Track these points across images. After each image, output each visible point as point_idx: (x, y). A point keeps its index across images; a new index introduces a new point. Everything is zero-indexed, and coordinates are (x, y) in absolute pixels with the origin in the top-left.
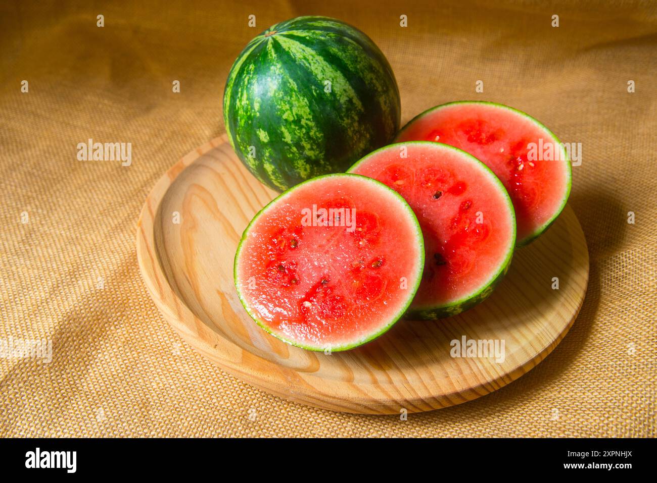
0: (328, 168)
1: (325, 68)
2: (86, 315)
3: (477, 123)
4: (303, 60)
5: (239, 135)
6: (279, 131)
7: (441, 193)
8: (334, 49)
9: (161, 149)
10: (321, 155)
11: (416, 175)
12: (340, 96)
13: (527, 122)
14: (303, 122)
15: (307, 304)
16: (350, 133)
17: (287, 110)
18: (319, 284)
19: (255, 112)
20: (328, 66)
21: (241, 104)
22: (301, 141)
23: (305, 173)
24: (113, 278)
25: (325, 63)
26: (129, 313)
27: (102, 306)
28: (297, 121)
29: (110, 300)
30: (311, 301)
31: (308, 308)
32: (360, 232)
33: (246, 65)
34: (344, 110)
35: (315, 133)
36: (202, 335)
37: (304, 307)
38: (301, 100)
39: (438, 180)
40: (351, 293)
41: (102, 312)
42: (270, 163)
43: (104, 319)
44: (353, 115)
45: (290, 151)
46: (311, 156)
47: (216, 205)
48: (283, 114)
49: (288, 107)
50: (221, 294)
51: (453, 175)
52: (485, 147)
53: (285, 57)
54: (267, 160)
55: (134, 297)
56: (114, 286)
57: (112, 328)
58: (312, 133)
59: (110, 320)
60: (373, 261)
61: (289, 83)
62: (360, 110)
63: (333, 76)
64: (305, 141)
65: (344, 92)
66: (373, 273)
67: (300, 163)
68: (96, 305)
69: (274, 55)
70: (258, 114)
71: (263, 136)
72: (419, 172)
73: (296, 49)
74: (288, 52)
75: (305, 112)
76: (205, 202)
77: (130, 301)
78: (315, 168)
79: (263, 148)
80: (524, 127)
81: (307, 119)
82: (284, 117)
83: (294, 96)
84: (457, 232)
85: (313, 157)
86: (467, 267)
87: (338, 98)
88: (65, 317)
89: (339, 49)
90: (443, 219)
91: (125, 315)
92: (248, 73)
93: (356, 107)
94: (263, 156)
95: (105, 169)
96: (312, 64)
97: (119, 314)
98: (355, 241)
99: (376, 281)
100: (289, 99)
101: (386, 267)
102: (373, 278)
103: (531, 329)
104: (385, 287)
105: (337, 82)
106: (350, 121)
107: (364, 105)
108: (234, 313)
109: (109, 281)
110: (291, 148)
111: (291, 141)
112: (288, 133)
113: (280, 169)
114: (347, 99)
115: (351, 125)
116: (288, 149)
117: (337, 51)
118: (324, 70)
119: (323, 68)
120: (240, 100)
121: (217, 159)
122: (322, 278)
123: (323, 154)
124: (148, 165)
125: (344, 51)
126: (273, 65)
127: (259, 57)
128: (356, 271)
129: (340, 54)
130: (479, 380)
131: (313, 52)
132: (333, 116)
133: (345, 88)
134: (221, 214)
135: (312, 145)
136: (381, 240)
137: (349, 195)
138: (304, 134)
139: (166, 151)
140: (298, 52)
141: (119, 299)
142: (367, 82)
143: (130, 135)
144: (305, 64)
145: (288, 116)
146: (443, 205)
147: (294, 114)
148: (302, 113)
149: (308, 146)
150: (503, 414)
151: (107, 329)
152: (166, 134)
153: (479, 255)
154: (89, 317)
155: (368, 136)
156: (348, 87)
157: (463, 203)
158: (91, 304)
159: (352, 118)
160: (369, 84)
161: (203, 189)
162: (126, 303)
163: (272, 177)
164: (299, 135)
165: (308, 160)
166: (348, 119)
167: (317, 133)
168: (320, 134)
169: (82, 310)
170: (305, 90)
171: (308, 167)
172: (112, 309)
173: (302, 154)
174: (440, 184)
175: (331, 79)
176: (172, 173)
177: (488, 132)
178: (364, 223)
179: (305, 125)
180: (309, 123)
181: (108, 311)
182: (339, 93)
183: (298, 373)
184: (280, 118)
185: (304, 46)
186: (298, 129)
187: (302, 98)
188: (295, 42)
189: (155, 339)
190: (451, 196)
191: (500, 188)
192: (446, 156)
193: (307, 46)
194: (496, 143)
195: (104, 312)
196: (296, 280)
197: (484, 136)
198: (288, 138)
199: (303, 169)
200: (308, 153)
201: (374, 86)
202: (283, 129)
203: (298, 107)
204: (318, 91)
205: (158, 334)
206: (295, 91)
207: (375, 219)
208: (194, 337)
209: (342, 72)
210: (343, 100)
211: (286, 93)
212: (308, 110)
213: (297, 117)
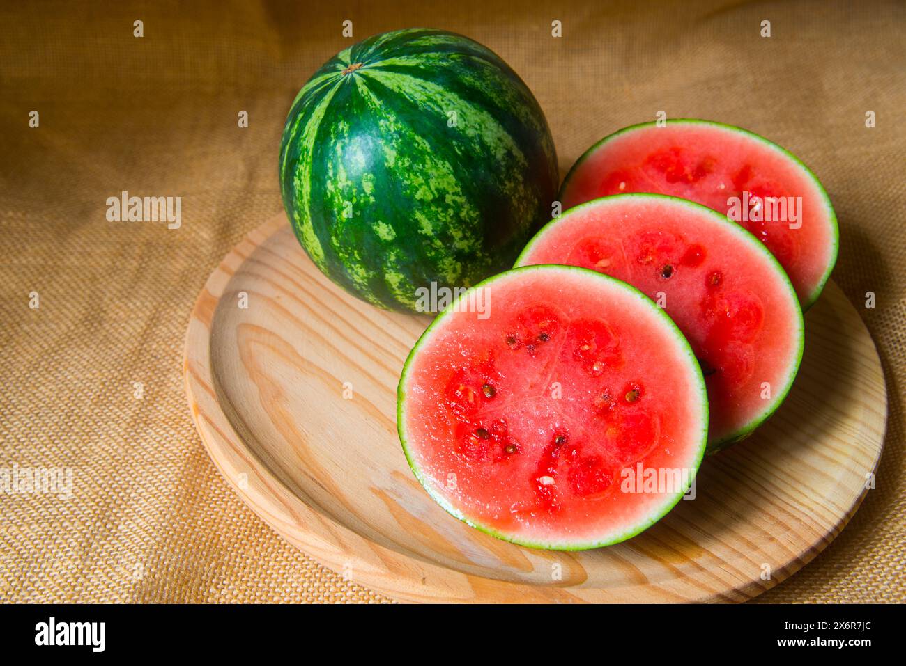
0: (487, 263)
1: (464, 110)
2: (165, 580)
3: (672, 153)
4: (429, 103)
5: (337, 236)
6: (411, 220)
7: (670, 267)
8: (468, 78)
9: (139, 276)
10: (478, 245)
11: (625, 247)
12: (495, 149)
13: (744, 139)
14: (449, 199)
15: (547, 480)
16: (515, 202)
17: (421, 185)
18: (552, 446)
19: (366, 196)
20: (468, 106)
21: (336, 188)
22: (449, 228)
23: (454, 276)
24: (177, 506)
25: (462, 102)
26: (227, 558)
27: (183, 559)
28: (440, 200)
29: (190, 545)
30: (550, 475)
31: (550, 487)
32: (588, 351)
33: (330, 125)
34: (503, 169)
35: (468, 212)
36: (394, 569)
37: (543, 486)
38: (440, 166)
39: (661, 249)
40: (608, 447)
41: (187, 569)
42: (397, 271)
43: (194, 579)
44: (516, 175)
45: (432, 247)
46: (463, 249)
47: (294, 352)
48: (416, 192)
49: (421, 180)
50: (380, 493)
51: (680, 238)
52: (696, 185)
53: (399, 103)
54: (392, 268)
55: (225, 530)
56: (185, 520)
57: (213, 590)
58: (463, 214)
59: (204, 577)
60: (625, 392)
61: (417, 142)
62: (523, 164)
63: (479, 121)
64: (454, 228)
65: (499, 142)
66: (634, 410)
67: (448, 262)
68: (174, 559)
69: (378, 103)
70: (372, 199)
71: (384, 231)
72: (628, 242)
73: (410, 86)
74: (400, 94)
75: (449, 184)
76: (274, 349)
77: (222, 538)
78: (469, 266)
79: (385, 250)
80: (741, 147)
81: (453, 194)
82: (418, 196)
83: (428, 161)
84: (715, 321)
85: (467, 250)
86: (748, 370)
87: (493, 152)
88: (134, 593)
89: (474, 77)
90: (688, 307)
91: (223, 564)
92: (339, 136)
93: (519, 161)
94: (385, 262)
95: (64, 327)
96: (444, 107)
97: (213, 564)
98: (585, 368)
99: (642, 422)
100: (421, 167)
101: (648, 397)
102: (634, 419)
103: (840, 438)
104: (658, 427)
105: (486, 128)
106: (513, 185)
107: (526, 156)
108: (414, 518)
109: (175, 514)
110: (432, 242)
111: (433, 231)
112: (427, 221)
113: (413, 277)
114: (505, 151)
115: (515, 189)
116: (429, 245)
117: (472, 80)
118: (464, 113)
119: (461, 111)
120: (334, 181)
121: (257, 276)
122: (554, 436)
123: (480, 242)
124: (131, 305)
125: (481, 77)
126: (381, 118)
127: (350, 108)
128: (604, 413)
129: (477, 84)
130: (817, 533)
131: (440, 89)
132: (491, 181)
133: (499, 135)
134: (310, 363)
135: (464, 232)
136: (625, 357)
137: (549, 299)
138: (451, 218)
139: (150, 277)
140: (416, 91)
141: (204, 539)
142: (523, 121)
143: (76, 263)
144: (433, 109)
145: (425, 194)
146: (680, 285)
147: (433, 188)
148: (445, 185)
149: (457, 234)
150: (848, 572)
151: (205, 594)
152: (137, 251)
153: (758, 347)
154: (170, 583)
155: (536, 201)
156: (502, 133)
157: (708, 278)
158: (164, 560)
159: (516, 179)
160: (526, 122)
161: (259, 329)
162: (217, 544)
163: (398, 292)
164: (444, 220)
165: (460, 256)
166: (510, 182)
167: (471, 212)
168: (474, 212)
169: (155, 573)
170: (443, 149)
171: (459, 266)
172: (201, 558)
173: (450, 248)
174: (664, 254)
175: (477, 126)
176: (201, 314)
177: (693, 163)
178: (589, 338)
179: (451, 203)
180: (457, 199)
181: (196, 564)
182: (493, 145)
183: (566, 589)
184: (410, 199)
185: (422, 80)
186: (442, 212)
187: (441, 162)
188: (405, 76)
189: (288, 590)
190: (687, 270)
191: (754, 243)
192: (659, 210)
193: (426, 79)
194: (709, 177)
195: (190, 568)
196: (514, 447)
197: (687, 170)
198: (427, 228)
199: (450, 271)
200: (459, 245)
201: (532, 124)
202: (418, 215)
203: (437, 178)
204: (463, 148)
205: (289, 580)
206: (428, 153)
207: (604, 327)
208: (381, 575)
209: (490, 112)
210: (500, 154)
211: (414, 159)
212: (453, 179)
213: (439, 193)
